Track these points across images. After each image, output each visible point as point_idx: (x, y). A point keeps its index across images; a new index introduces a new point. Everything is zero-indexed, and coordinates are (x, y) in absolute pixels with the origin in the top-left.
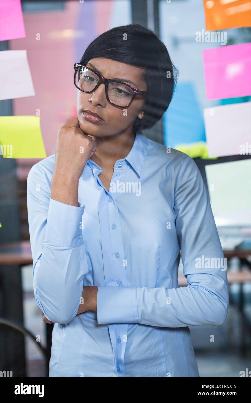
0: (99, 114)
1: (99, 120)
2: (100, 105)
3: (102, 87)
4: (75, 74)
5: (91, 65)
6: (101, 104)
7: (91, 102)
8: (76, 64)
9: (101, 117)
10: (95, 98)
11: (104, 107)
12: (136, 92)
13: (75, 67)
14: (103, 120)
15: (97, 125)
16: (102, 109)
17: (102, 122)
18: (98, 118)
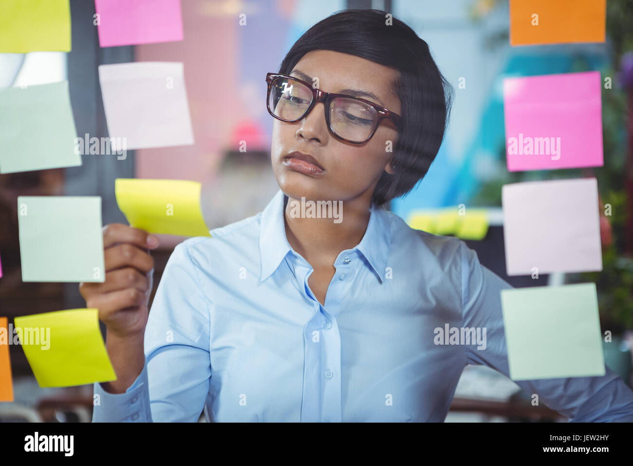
0: (316, 157)
1: (316, 168)
2: (318, 140)
3: (319, 108)
4: (269, 91)
5: (297, 72)
6: (320, 137)
7: (301, 136)
8: (269, 74)
9: (320, 162)
10: (307, 127)
11: (325, 144)
12: (383, 113)
13: (268, 80)
14: (323, 169)
15: (312, 177)
16: (322, 148)
17: (322, 174)
18: (314, 166)
